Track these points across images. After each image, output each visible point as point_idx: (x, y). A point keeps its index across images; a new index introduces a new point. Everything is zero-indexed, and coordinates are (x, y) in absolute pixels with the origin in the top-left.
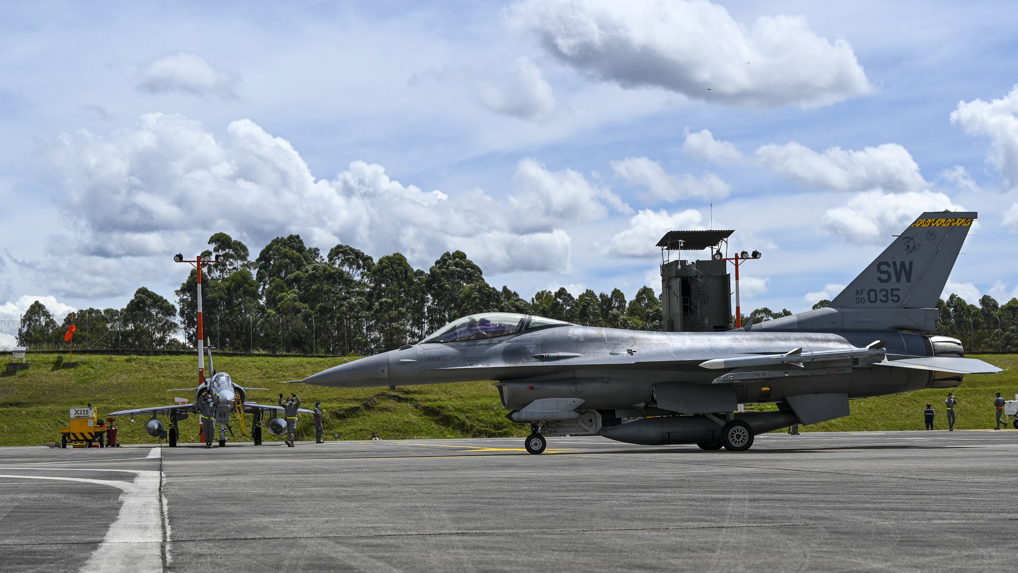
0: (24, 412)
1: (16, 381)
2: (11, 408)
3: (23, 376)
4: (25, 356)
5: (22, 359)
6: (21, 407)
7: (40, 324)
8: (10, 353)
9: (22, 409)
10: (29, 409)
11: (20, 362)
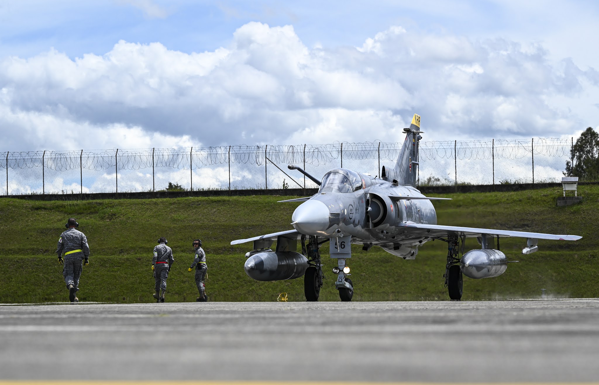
0: (576, 256)
1: (567, 219)
2: (561, 252)
3: (574, 213)
4: (577, 188)
5: (573, 192)
6: (573, 250)
7: (592, 156)
8: (560, 185)
9: (574, 252)
10: (583, 253)
11: (571, 195)
